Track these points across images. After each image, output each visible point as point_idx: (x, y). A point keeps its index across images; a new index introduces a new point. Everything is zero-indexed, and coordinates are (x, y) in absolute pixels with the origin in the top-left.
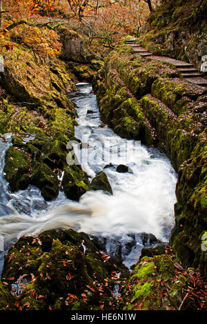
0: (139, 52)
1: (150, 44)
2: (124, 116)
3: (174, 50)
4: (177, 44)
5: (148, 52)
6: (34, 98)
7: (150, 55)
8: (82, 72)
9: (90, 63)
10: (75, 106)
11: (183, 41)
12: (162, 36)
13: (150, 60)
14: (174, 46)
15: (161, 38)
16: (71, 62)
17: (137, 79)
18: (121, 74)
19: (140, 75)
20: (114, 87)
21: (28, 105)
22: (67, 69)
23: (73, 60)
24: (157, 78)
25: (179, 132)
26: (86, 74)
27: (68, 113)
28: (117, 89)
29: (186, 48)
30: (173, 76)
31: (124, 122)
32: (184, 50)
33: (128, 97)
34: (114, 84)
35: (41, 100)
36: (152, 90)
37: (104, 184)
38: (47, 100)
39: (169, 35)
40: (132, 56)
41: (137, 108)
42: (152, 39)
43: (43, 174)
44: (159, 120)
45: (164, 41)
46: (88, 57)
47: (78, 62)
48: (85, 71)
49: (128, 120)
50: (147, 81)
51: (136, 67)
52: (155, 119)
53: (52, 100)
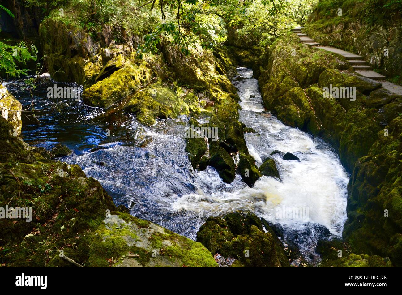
0: (306, 41)
1: (317, 33)
2: (289, 104)
3: (342, 41)
4: (346, 34)
5: (315, 41)
6: (201, 81)
7: (317, 45)
8: (243, 58)
9: (251, 49)
10: (237, 89)
11: (352, 32)
12: (331, 26)
13: (317, 50)
14: (342, 37)
15: (329, 28)
16: (233, 47)
17: (304, 69)
18: (287, 62)
19: (307, 65)
20: (280, 75)
21: (196, 87)
22: (229, 53)
23: (234, 45)
24: (324, 69)
25: (351, 126)
26: (247, 60)
27: (232, 97)
28: (283, 77)
29: (355, 39)
30: (341, 68)
31: (290, 110)
32: (353, 42)
33: (294, 85)
34: (279, 71)
35: (208, 83)
36: (319, 80)
37: (273, 171)
38: (213, 84)
39: (337, 25)
40: (298, 46)
41: (304, 98)
42: (319, 29)
43: (222, 158)
44: (327, 112)
45: (332, 31)
46: (249, 43)
47: (240, 47)
48: (246, 56)
49: (294, 108)
50: (315, 72)
51: (303, 56)
52: (323, 110)
53: (217, 84)
